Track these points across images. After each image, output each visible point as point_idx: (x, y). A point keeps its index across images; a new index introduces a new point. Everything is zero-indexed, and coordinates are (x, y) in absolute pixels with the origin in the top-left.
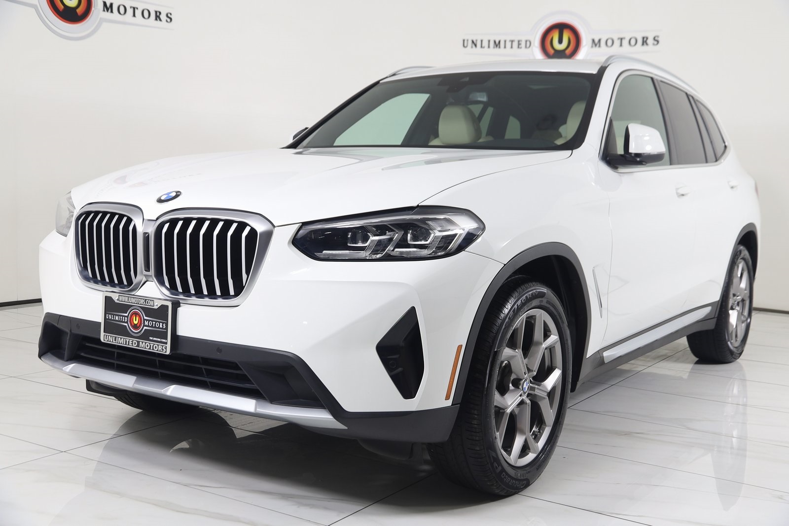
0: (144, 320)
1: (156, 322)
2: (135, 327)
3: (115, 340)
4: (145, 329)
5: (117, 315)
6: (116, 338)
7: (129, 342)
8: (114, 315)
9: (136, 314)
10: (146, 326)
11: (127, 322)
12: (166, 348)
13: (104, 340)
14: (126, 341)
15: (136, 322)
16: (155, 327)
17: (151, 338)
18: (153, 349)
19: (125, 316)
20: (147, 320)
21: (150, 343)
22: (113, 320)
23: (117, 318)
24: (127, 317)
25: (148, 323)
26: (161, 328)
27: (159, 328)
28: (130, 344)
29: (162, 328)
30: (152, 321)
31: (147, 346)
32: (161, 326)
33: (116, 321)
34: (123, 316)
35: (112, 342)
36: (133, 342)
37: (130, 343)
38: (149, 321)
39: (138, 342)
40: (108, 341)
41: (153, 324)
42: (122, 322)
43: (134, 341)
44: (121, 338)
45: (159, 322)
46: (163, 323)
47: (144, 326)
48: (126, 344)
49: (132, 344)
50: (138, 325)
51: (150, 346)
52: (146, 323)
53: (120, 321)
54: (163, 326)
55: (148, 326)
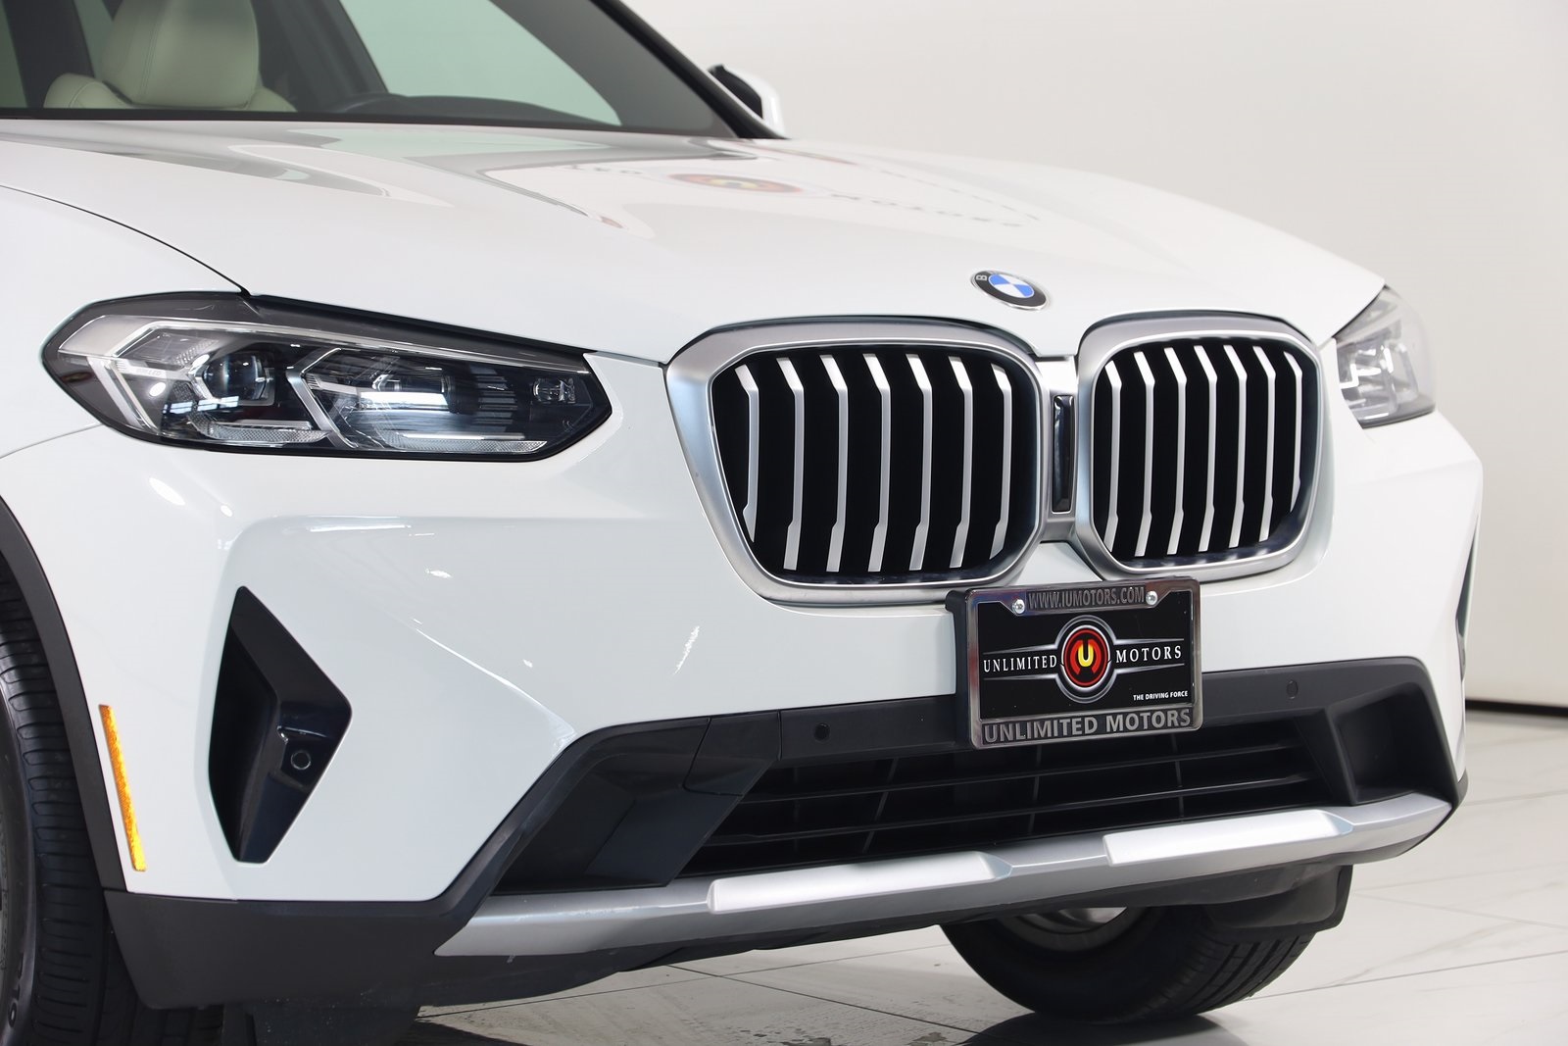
0: (1114, 648)
1: (1151, 646)
2: (1086, 675)
3: (1024, 732)
4: (1119, 675)
5: (1021, 655)
6: (1023, 725)
7: (1070, 725)
8: (1008, 657)
9: (1085, 638)
10: (1122, 665)
11: (1057, 670)
12: (1190, 714)
13: (985, 742)
14: (1060, 726)
15: (1085, 663)
16: (1151, 662)
17: (1140, 697)
18: (1151, 727)
19: (1048, 653)
20: (1121, 648)
21: (1137, 713)
22: (1009, 673)
23: (1021, 664)
24: (1057, 652)
25: (1127, 653)
26: (1168, 661)
27: (1162, 661)
28: (1075, 732)
29: (1173, 660)
30: (1139, 647)
31: (1132, 721)
32: (1167, 655)
33: (1021, 672)
34: (1040, 653)
35: (1015, 740)
36: (1083, 723)
37: (1075, 726)
38: (1128, 648)
39: (1102, 719)
40: (998, 741)
41: (1141, 654)
42: (1041, 671)
43: (1087, 720)
44: (1042, 722)
45: (1162, 646)
46: (1172, 645)
47: (1115, 666)
48: (1061, 735)
49: (1082, 729)
50: (1094, 670)
51: (1141, 719)
52: (1121, 657)
53: (1034, 671)
54: (1173, 653)
55: (1129, 664)
